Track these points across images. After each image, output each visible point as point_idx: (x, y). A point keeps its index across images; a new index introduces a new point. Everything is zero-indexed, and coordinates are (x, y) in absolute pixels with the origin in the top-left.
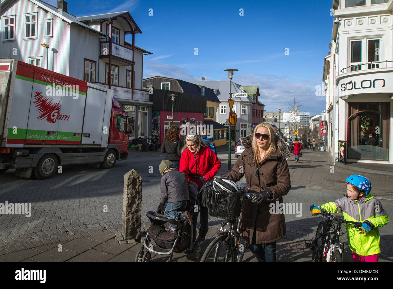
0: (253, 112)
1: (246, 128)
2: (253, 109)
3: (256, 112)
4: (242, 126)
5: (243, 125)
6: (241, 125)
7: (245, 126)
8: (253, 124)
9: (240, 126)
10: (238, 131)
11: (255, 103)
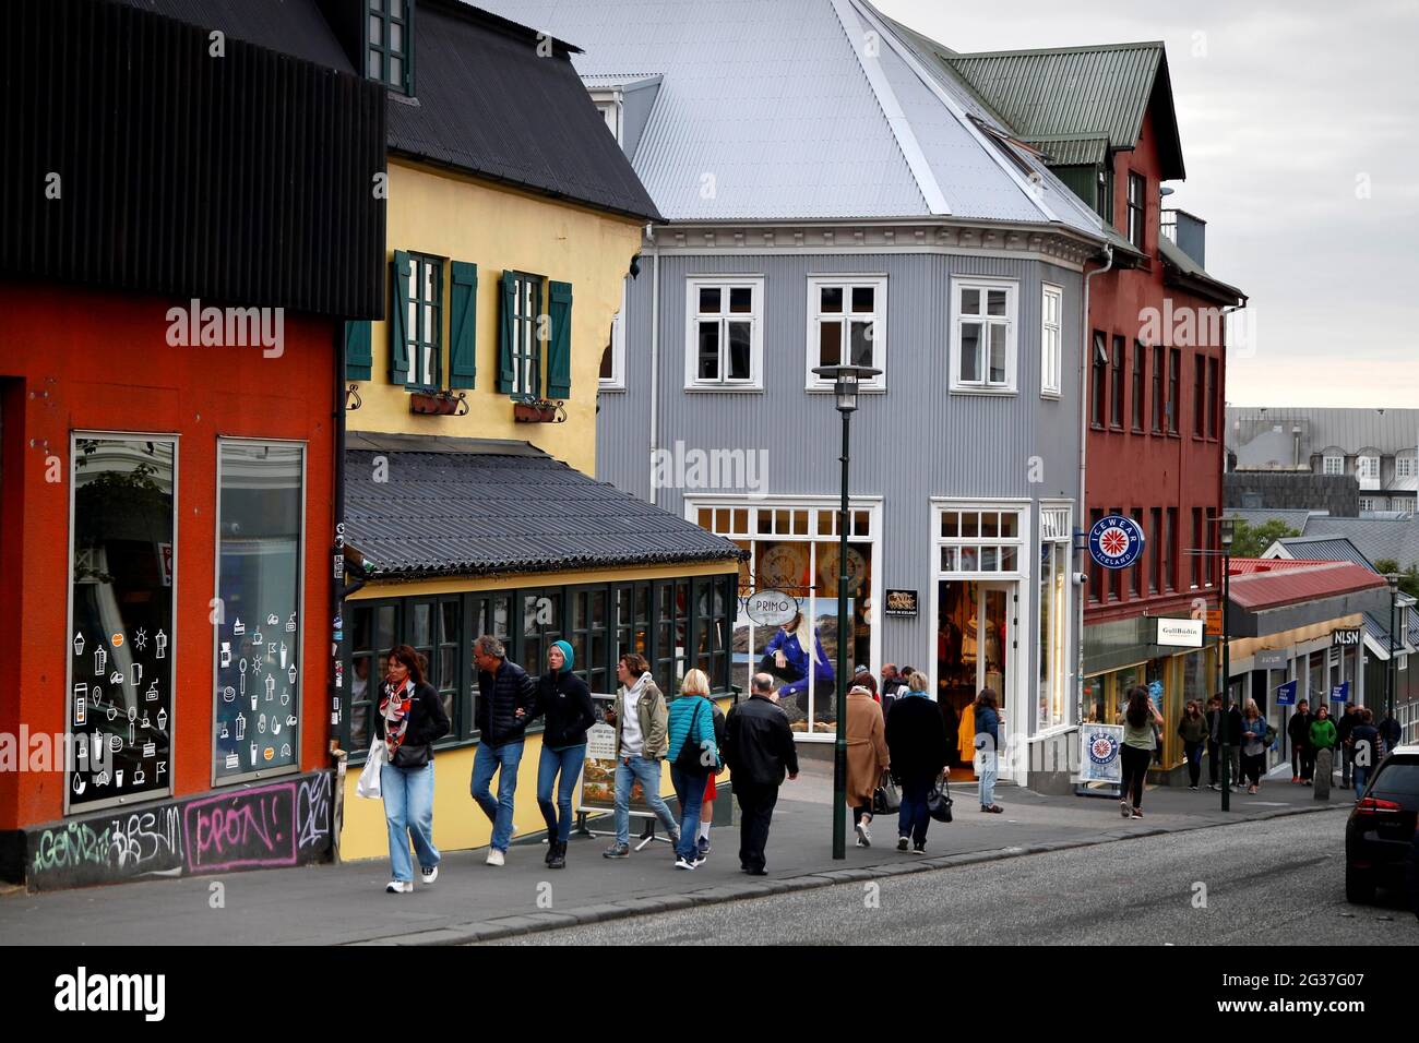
0: (1099, 367)
1: (1009, 563)
2: (1098, 334)
3: (1141, 376)
4: (960, 541)
5: (970, 530)
6: (949, 529)
7: (999, 541)
8: (1096, 514)
9: (937, 540)
10: (903, 602)
11: (1123, 259)
